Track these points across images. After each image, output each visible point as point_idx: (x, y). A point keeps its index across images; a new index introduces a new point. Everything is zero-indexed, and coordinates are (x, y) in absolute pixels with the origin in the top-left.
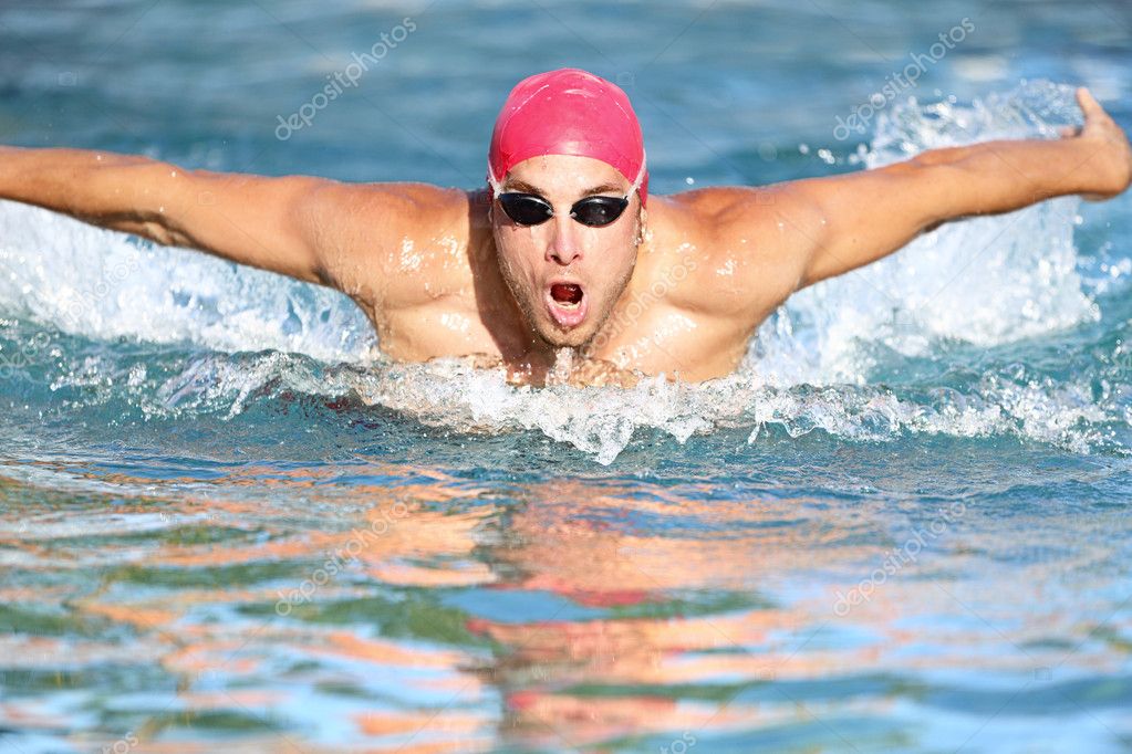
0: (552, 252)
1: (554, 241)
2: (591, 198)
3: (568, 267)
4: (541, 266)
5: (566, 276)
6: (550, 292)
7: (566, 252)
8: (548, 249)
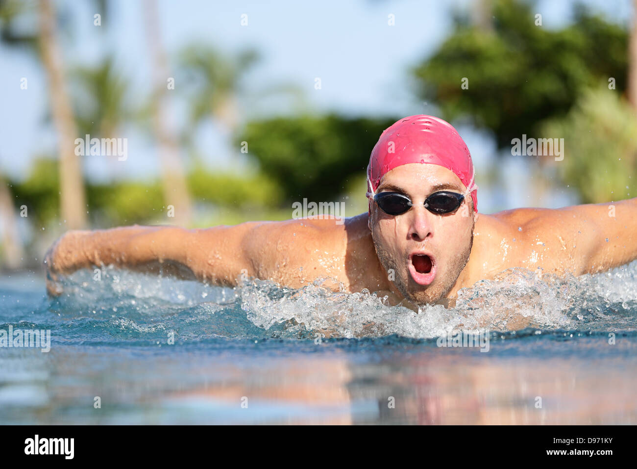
0: (412, 231)
1: (413, 223)
2: (438, 193)
3: (423, 242)
4: (404, 243)
5: (421, 248)
6: (411, 261)
7: (422, 231)
8: (409, 229)
